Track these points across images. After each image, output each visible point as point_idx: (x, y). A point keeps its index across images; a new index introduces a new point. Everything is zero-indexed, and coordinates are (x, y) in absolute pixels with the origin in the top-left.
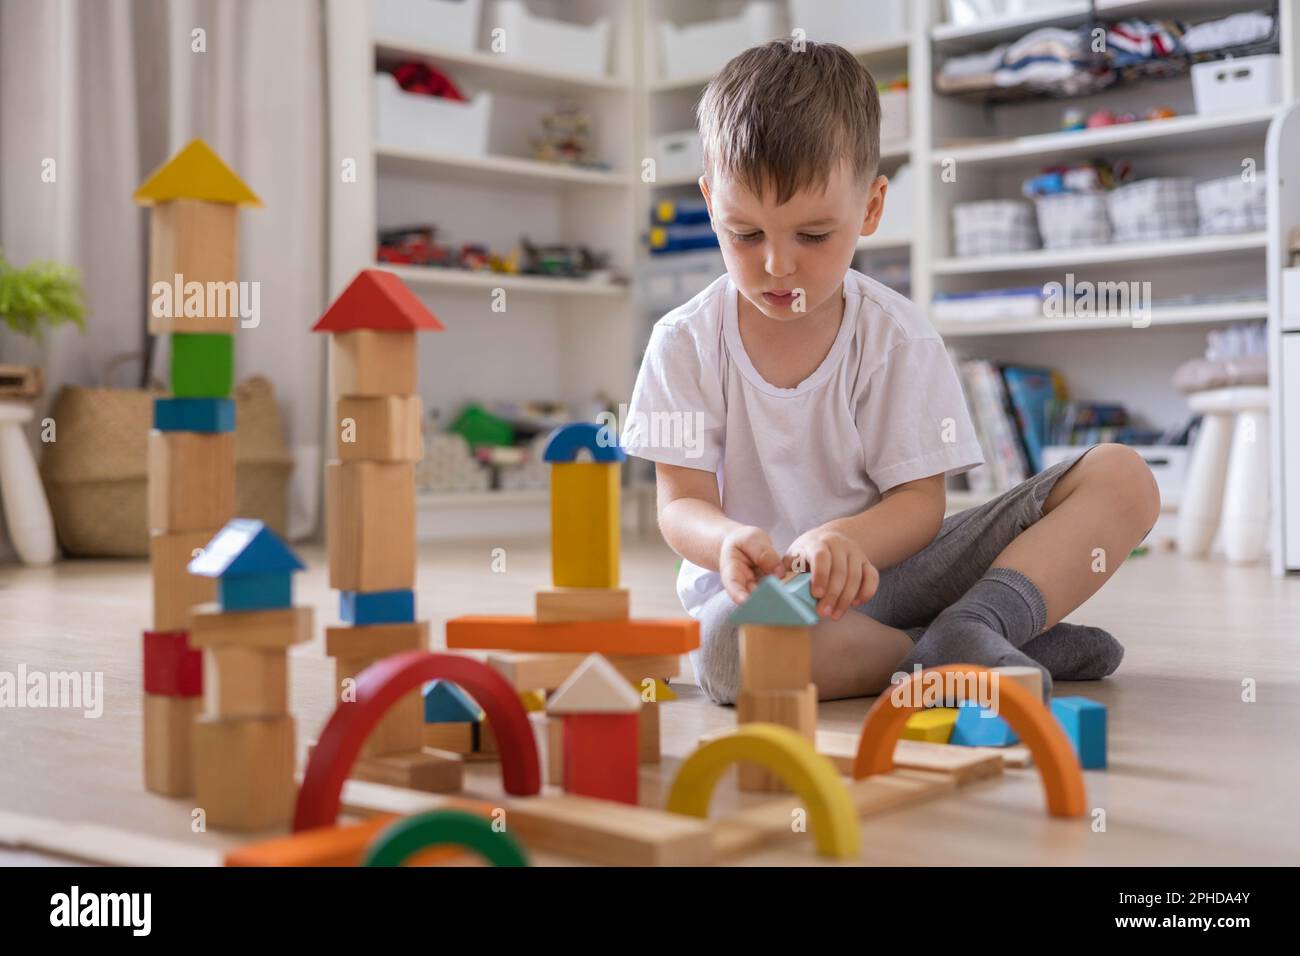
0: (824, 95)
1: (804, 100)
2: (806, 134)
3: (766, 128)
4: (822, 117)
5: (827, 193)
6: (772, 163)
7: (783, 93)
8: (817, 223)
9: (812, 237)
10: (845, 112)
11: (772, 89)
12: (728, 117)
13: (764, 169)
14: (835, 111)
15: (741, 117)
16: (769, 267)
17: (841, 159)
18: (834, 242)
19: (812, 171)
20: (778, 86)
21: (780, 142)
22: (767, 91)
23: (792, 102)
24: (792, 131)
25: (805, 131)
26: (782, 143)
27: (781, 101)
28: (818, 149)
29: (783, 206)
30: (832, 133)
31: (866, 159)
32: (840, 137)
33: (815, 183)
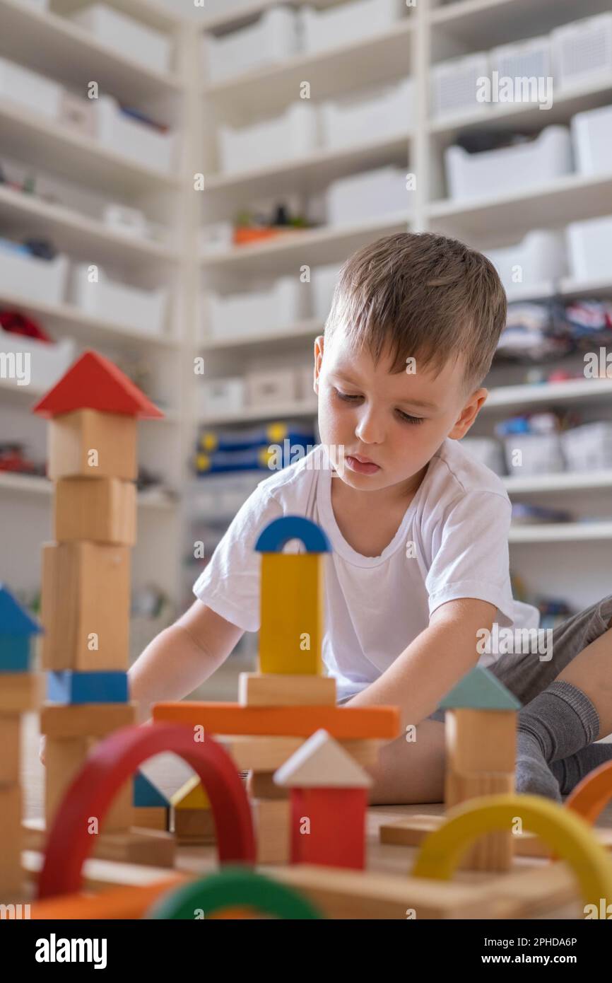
0: (464, 290)
1: (445, 286)
2: (438, 315)
3: (403, 297)
4: (458, 305)
5: (438, 378)
6: (399, 331)
7: (428, 273)
8: (419, 404)
9: (408, 417)
10: (477, 312)
11: (419, 266)
12: (370, 278)
13: (389, 333)
14: (469, 306)
15: (383, 280)
16: (359, 431)
17: (460, 354)
18: (425, 428)
19: (433, 351)
20: (425, 266)
21: (412, 314)
22: (414, 266)
23: (434, 283)
24: (427, 307)
25: (439, 312)
26: (415, 315)
27: (424, 279)
28: (445, 333)
29: (395, 376)
30: (462, 323)
31: (478, 365)
32: (466, 331)
33: (432, 364)
